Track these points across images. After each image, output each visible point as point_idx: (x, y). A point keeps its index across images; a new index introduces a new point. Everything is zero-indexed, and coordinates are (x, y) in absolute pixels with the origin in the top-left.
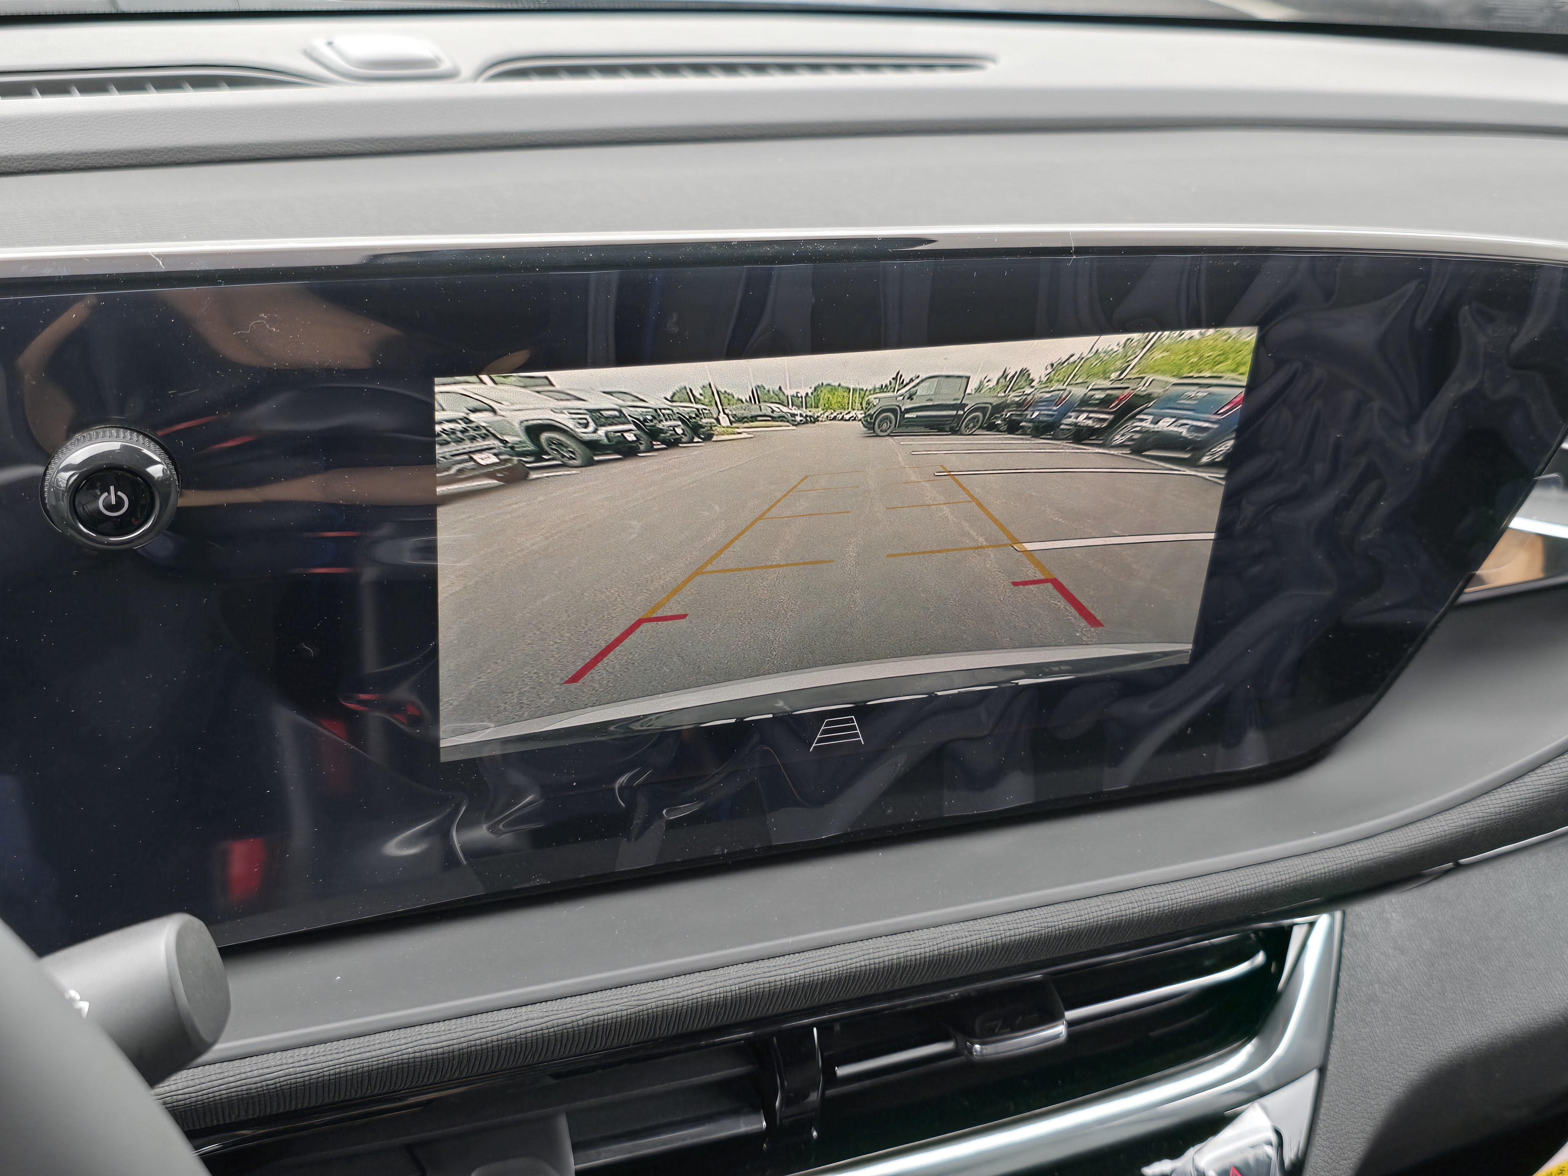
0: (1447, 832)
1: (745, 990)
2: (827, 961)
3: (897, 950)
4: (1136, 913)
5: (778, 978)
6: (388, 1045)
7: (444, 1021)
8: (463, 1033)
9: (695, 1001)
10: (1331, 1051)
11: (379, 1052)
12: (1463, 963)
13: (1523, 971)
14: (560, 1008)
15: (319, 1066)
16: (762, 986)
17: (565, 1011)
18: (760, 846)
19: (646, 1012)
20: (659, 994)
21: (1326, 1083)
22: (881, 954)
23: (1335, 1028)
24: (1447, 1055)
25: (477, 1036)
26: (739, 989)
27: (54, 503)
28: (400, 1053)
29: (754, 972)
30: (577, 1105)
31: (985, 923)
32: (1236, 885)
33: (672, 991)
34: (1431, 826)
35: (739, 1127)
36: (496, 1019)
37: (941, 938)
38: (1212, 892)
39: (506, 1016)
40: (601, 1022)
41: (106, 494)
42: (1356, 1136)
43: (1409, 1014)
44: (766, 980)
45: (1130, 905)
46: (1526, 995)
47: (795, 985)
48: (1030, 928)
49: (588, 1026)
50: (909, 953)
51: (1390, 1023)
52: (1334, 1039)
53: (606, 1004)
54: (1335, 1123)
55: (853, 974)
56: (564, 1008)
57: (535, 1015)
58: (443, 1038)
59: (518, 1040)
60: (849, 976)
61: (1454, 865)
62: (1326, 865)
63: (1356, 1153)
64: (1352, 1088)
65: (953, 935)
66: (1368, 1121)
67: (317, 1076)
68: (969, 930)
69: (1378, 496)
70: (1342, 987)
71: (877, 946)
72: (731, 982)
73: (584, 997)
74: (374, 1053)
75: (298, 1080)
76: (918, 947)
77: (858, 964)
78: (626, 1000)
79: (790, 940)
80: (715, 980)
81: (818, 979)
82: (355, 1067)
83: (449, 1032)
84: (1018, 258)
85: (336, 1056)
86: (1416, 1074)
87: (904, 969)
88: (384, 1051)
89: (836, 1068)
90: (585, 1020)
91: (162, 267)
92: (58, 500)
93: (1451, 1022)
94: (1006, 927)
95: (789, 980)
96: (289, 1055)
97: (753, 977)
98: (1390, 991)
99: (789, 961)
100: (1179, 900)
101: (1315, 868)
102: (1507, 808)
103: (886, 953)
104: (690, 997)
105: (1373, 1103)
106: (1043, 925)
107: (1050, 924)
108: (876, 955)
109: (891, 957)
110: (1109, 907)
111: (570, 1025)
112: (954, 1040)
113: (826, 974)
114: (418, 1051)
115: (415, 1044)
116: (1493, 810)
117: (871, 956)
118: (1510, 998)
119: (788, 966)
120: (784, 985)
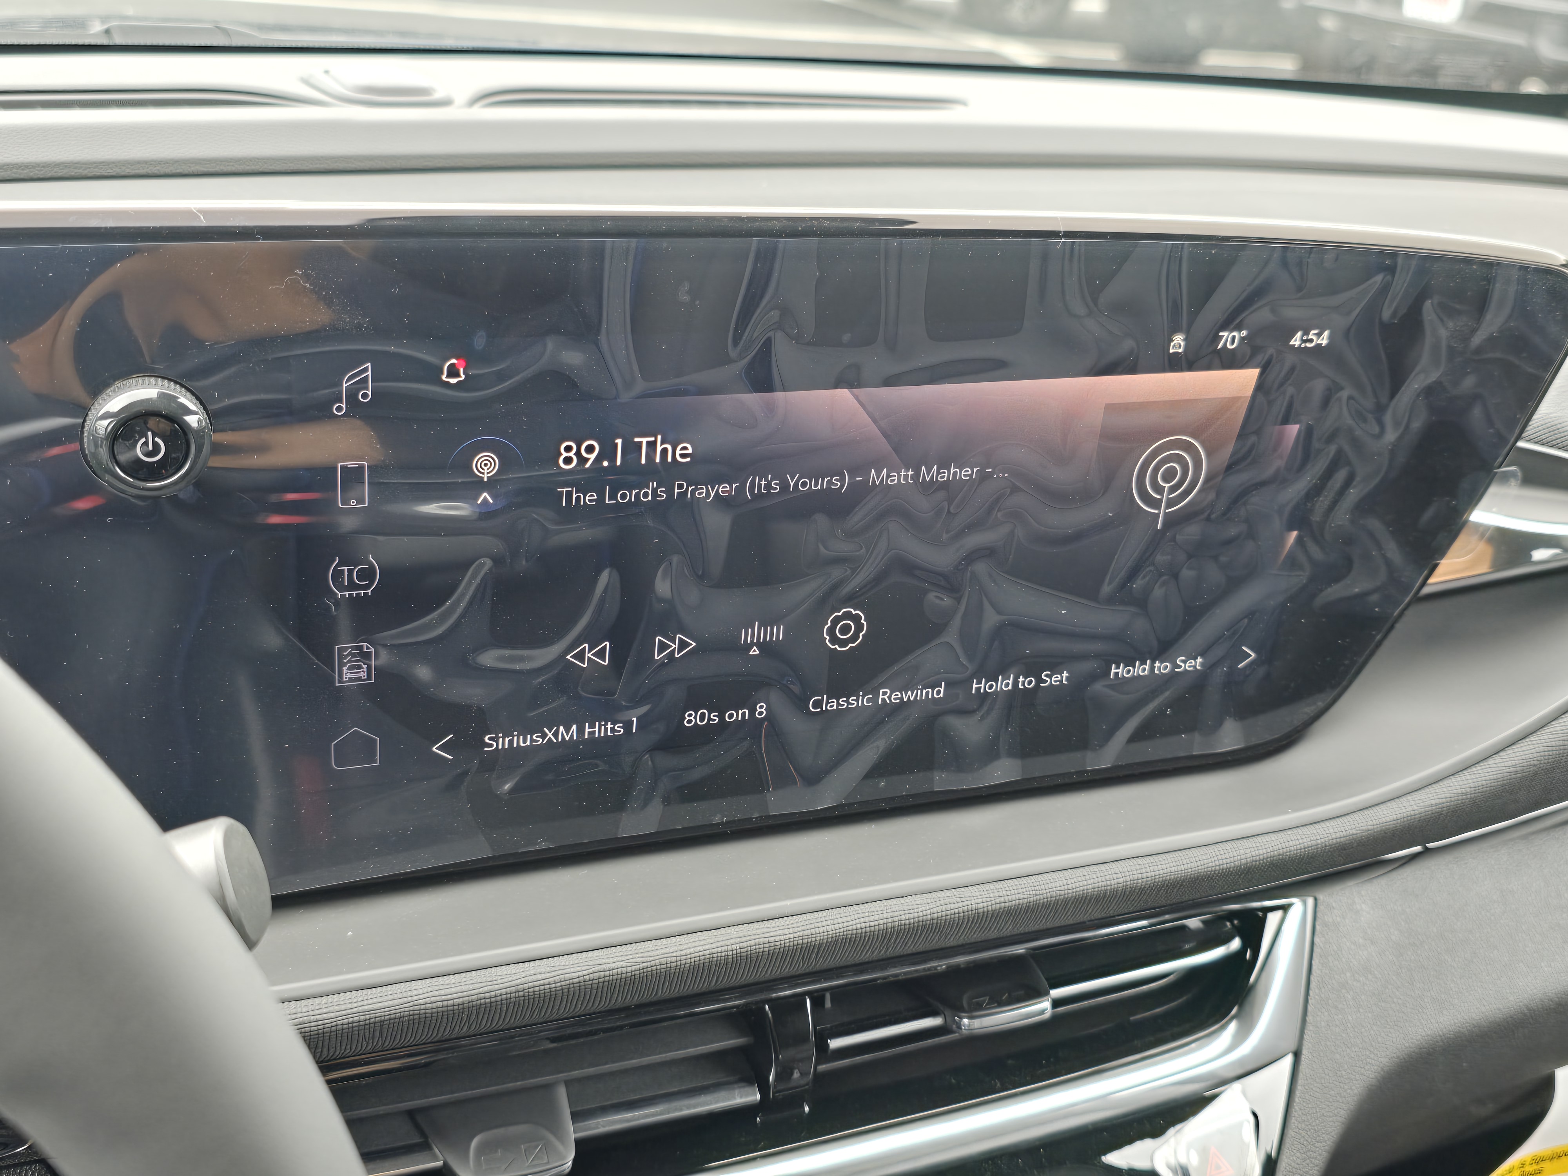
0: (1417, 812)
1: (745, 950)
2: (824, 924)
3: (891, 914)
4: (1121, 883)
5: (777, 939)
6: (400, 996)
7: (454, 974)
8: (473, 985)
9: (697, 959)
10: (1305, 1036)
11: (391, 1003)
12: (1430, 954)
13: (1488, 962)
14: (567, 963)
15: (332, 1015)
16: (762, 946)
17: (572, 966)
18: (758, 816)
19: (650, 969)
20: (663, 951)
21: (1300, 1068)
22: (876, 918)
23: (1309, 1014)
24: (1416, 1042)
25: (486, 989)
26: (740, 948)
27: (93, 450)
28: (411, 1004)
29: (754, 932)
30: (576, 1073)
31: (976, 890)
32: (1216, 859)
33: (676, 948)
34: (1401, 805)
35: (735, 1098)
36: (505, 973)
37: (934, 903)
38: (1193, 865)
39: (515, 970)
40: (606, 978)
41: (144, 440)
42: (1331, 1119)
43: (1380, 1001)
44: (766, 940)
45: (1115, 876)
46: (1490, 986)
47: (794, 946)
48: (1019, 895)
49: (594, 982)
50: (903, 917)
51: (1361, 1010)
52: (1308, 1024)
53: (611, 960)
54: (1310, 1106)
55: (850, 936)
56: (571, 963)
57: (543, 970)
58: (454, 990)
59: (527, 994)
60: (846, 938)
61: (1422, 848)
62: (1301, 841)
63: (1331, 1135)
64: (1326, 1072)
65: (945, 901)
66: (1342, 1104)
67: (330, 1025)
68: (961, 896)
69: (1348, 482)
70: (1315, 974)
71: (872, 909)
72: (732, 941)
73: (590, 953)
74: (386, 1004)
75: (312, 1028)
76: (912, 911)
77: (854, 927)
78: (631, 957)
79: (788, 903)
80: (716, 940)
81: (816, 940)
82: (368, 1017)
83: (460, 984)
84: (1011, 239)
85: (350, 1006)
86: (1387, 1060)
87: (899, 932)
88: (396, 1002)
89: (829, 1041)
90: (591, 975)
91: (203, 222)
92: (96, 446)
93: (1420, 1010)
94: (997, 894)
95: (788, 941)
96: (303, 1005)
97: (753, 937)
98: (1361, 979)
99: (788, 923)
100: (1161, 872)
101: (1291, 843)
102: (1472, 789)
103: (881, 916)
104: (693, 956)
105: (1346, 1087)
106: (1031, 893)
107: (1038, 892)
108: (872, 918)
109: (885, 920)
110: (1095, 877)
111: (576, 980)
112: (943, 1016)
113: (823, 936)
114: (429, 1002)
115: (426, 995)
116: (1459, 791)
117: (867, 919)
118: (1476, 988)
119: (787, 927)
120: (783, 946)
